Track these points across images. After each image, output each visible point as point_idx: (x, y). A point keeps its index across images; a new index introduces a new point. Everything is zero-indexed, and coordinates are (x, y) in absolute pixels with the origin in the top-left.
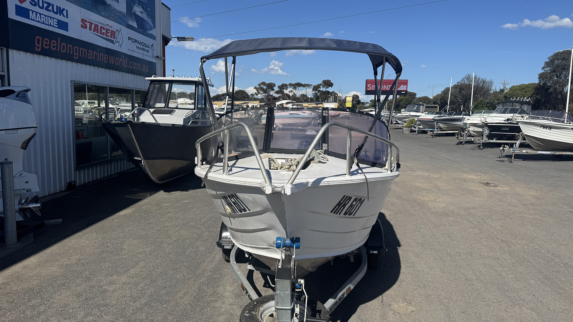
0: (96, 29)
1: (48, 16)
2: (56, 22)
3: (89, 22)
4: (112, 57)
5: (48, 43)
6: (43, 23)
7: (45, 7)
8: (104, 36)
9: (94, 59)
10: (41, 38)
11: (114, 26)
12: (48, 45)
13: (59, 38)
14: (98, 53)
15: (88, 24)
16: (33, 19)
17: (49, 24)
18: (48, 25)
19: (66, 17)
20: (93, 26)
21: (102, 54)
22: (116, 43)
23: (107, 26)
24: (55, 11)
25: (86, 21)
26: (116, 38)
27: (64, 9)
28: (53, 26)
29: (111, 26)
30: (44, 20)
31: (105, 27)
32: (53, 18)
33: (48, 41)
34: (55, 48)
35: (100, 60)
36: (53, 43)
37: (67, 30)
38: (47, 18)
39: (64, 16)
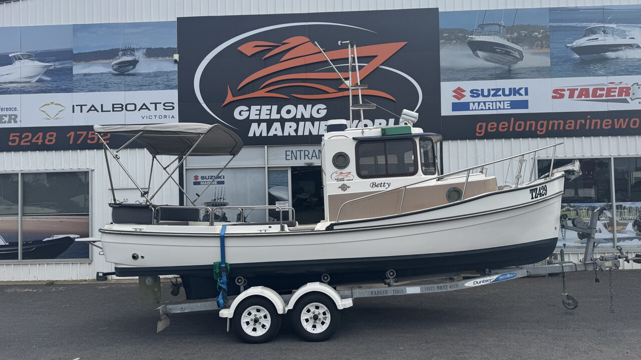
0: (584, 93)
1: (496, 102)
2: (507, 104)
3: (568, 90)
4: (621, 120)
5: (495, 126)
6: (489, 109)
7: (491, 94)
8: (604, 98)
9: (578, 128)
10: (485, 123)
11: (627, 80)
12: (495, 128)
13: (513, 119)
14: (588, 121)
15: (567, 93)
16: (474, 109)
17: (498, 108)
18: (496, 109)
19: (524, 95)
20: (577, 93)
21: (599, 121)
22: (632, 100)
23: (608, 84)
24: (507, 92)
25: (564, 90)
26: (633, 94)
27: (520, 89)
28: (504, 109)
29: (621, 83)
30: (491, 106)
31: (605, 87)
32: (504, 101)
33: (495, 124)
34: (506, 129)
35: (592, 128)
36: (502, 125)
37: (527, 108)
38: (494, 103)
39: (522, 95)
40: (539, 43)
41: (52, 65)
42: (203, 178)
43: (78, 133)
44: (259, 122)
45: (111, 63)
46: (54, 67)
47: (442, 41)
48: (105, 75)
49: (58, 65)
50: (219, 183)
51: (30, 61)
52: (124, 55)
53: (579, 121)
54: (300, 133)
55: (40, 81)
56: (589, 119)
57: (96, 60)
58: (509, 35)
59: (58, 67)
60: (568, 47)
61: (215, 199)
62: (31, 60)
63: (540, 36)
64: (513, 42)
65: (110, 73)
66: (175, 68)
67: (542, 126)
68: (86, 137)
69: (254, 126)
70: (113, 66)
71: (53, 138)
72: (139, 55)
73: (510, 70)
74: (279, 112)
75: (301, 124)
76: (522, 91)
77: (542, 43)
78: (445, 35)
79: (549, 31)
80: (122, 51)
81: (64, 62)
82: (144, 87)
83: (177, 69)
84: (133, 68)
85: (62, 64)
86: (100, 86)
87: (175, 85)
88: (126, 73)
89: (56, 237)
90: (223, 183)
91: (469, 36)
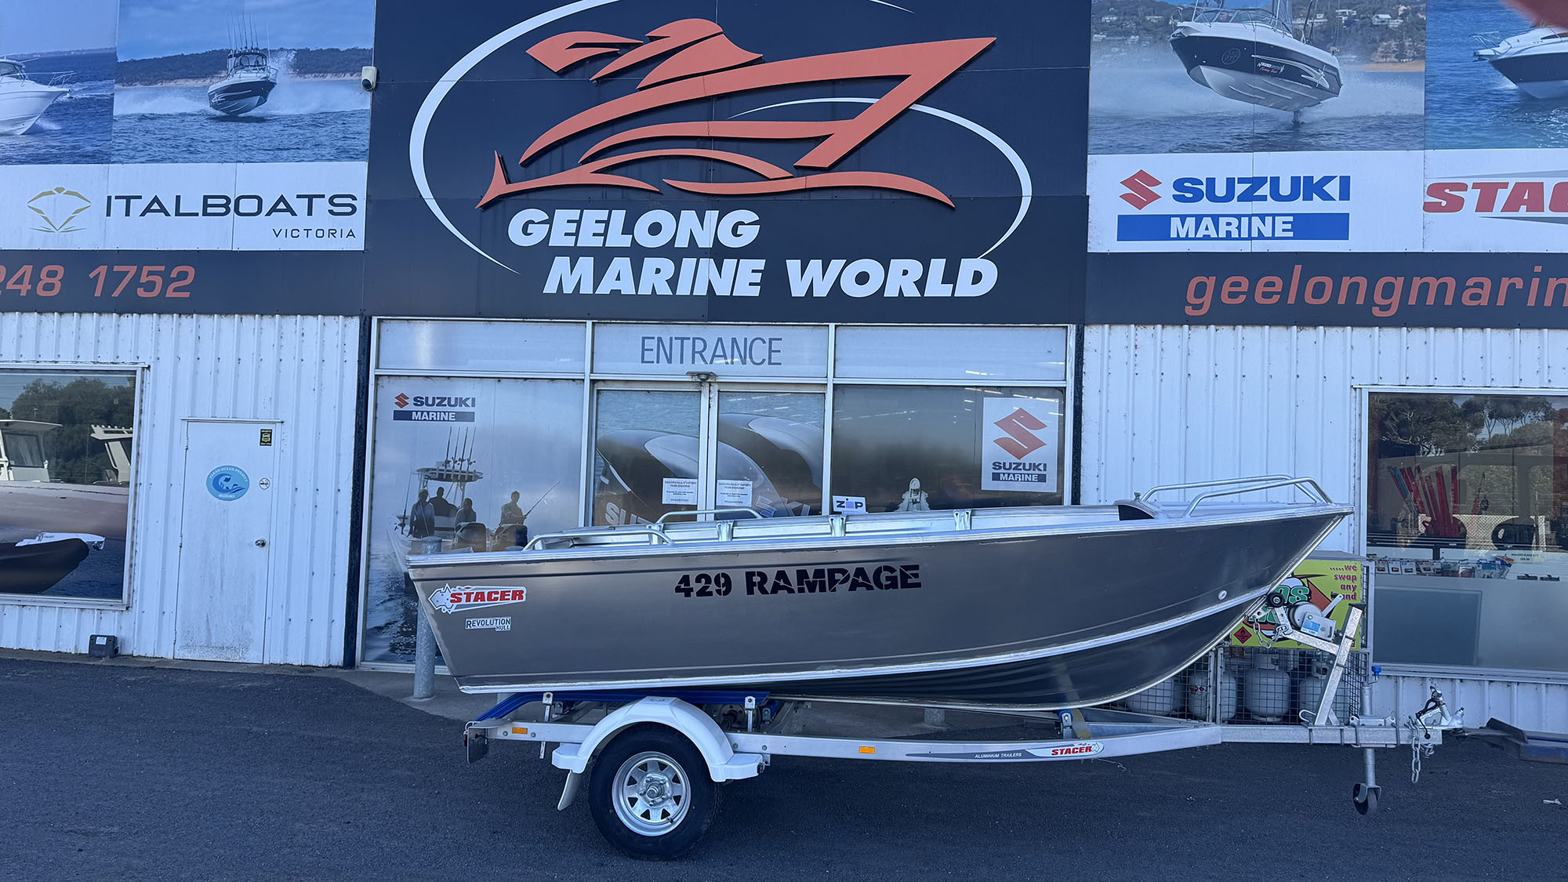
1: (1250, 216)
2: (1284, 223)
3: (1475, 186)
5: (1245, 287)
6: (1229, 236)
7: (1237, 194)
9: (1501, 302)
10: (1213, 279)
12: (1243, 293)
13: (1298, 268)
14: (1536, 281)
15: (1471, 197)
16: (1183, 235)
17: (1255, 234)
18: (1250, 238)
19: (1337, 198)
20: (1502, 196)
24: (1285, 189)
25: (1464, 187)
27: (1327, 179)
28: (1273, 238)
30: (1233, 229)
32: (1274, 216)
33: (1245, 283)
34: (1276, 298)
35: (1548, 302)
36: (1267, 284)
37: (1344, 235)
38: (1245, 220)
39: (1330, 198)
40: (1394, 43)
41: (68, 92)
42: (418, 401)
43: (116, 268)
44: (574, 254)
45: (206, 87)
46: (70, 97)
47: (1096, 37)
48: (189, 118)
49: (78, 92)
50: (460, 417)
51: (16, 80)
52: (241, 66)
53: (1505, 282)
54: (683, 290)
55: (34, 131)
56: (1537, 275)
57: (172, 80)
58: (1300, 21)
59: (80, 97)
60: (1481, 58)
61: (448, 462)
62: (17, 77)
63: (1395, 24)
64: (1310, 42)
65: (202, 113)
66: (364, 102)
67: (1388, 291)
68: (135, 282)
69: (561, 264)
70: (211, 97)
71: (56, 281)
72: (277, 68)
73: (1297, 124)
74: (628, 229)
75: (688, 263)
76: (1333, 188)
77: (1401, 46)
78: (1107, 19)
79: (1426, 10)
80: (236, 56)
81: (93, 83)
82: (285, 152)
83: (369, 107)
84: (260, 103)
85: (90, 89)
86: (177, 147)
87: (363, 149)
88: (242, 115)
89: (48, 538)
90: (470, 417)
91: (1179, 24)
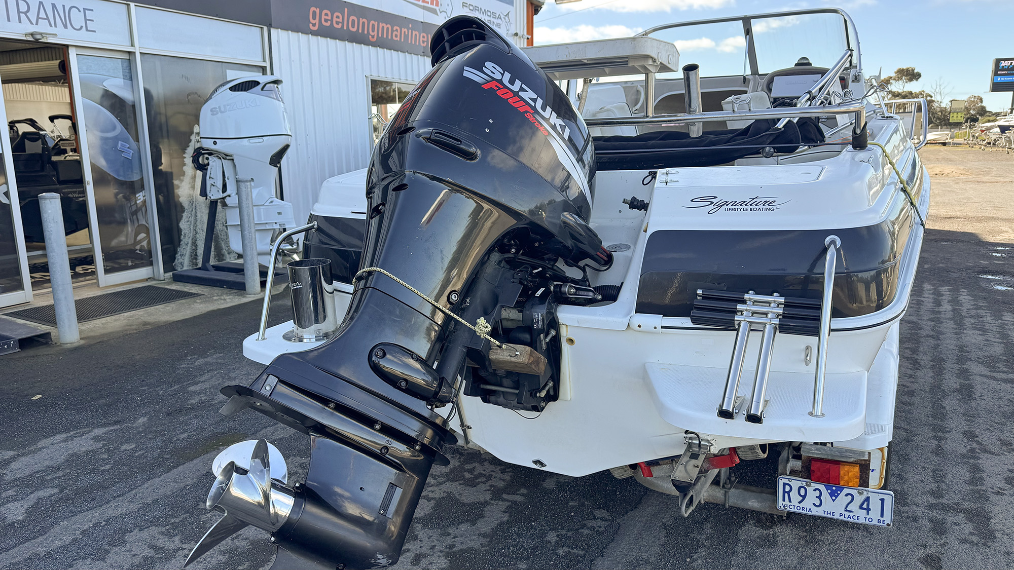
8: (420, 3)
9: (402, 40)
10: (318, 9)
12: (329, 20)
13: (346, 9)
14: (410, 31)
21: (417, 33)
22: (441, 12)
26: (441, 5)
33: (329, 14)
35: (413, 43)
36: (337, 17)
53: (403, 30)
56: (410, 28)
67: (373, 28)
